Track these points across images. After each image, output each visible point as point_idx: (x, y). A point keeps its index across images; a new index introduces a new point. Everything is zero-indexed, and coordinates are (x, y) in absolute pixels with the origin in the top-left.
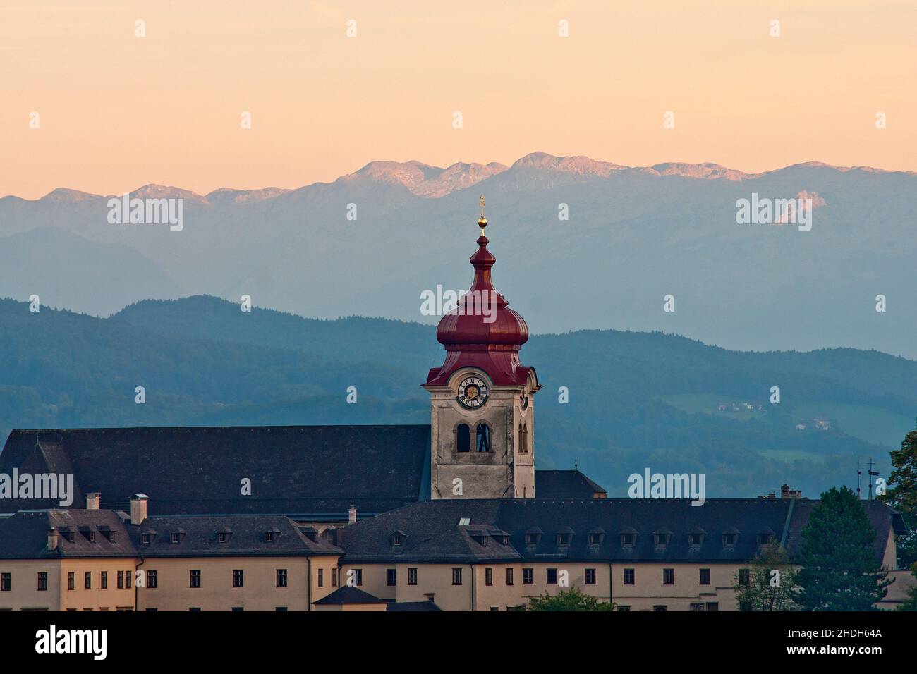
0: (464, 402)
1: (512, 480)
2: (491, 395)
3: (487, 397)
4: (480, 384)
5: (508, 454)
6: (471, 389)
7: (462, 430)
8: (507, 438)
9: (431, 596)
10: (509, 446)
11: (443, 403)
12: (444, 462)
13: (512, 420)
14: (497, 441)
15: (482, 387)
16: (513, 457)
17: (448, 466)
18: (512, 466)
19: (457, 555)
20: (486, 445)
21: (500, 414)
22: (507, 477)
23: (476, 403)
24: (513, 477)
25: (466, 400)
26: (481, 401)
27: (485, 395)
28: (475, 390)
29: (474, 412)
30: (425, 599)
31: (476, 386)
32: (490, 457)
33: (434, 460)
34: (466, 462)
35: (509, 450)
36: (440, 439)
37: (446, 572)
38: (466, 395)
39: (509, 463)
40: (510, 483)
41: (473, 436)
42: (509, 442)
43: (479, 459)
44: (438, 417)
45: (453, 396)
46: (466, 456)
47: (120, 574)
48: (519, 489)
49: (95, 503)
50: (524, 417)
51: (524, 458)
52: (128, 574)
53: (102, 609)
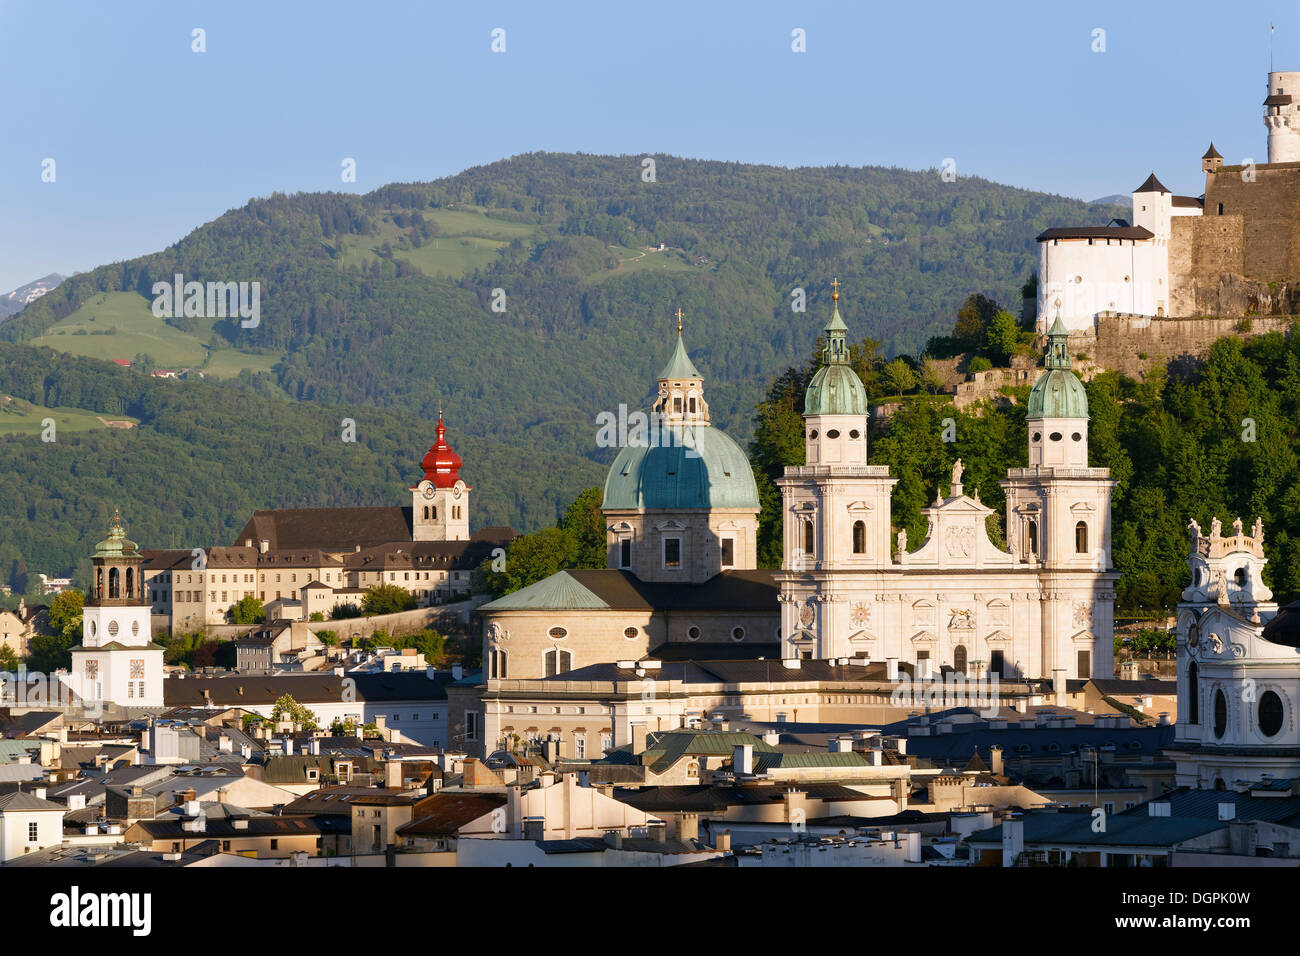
0: (426, 496)
1: (447, 533)
2: (436, 493)
4: (433, 488)
5: (444, 520)
6: (429, 490)
7: (426, 509)
8: (444, 512)
10: (445, 516)
11: (418, 497)
12: (419, 524)
13: (447, 504)
14: (439, 514)
16: (447, 521)
17: (421, 526)
18: (446, 526)
19: (378, 567)
20: (435, 516)
21: (442, 502)
22: (444, 531)
23: (431, 497)
24: (447, 531)
26: (433, 495)
29: (431, 501)
31: (431, 489)
32: (437, 521)
33: (415, 523)
34: (428, 524)
36: (417, 514)
38: (427, 493)
39: (445, 524)
40: (445, 534)
41: (430, 512)
43: (433, 523)
44: (417, 503)
45: (422, 493)
46: (427, 521)
47: (246, 576)
48: (450, 537)
49: (249, 544)
50: (457, 503)
51: (457, 521)
52: (252, 576)
53: (234, 591)
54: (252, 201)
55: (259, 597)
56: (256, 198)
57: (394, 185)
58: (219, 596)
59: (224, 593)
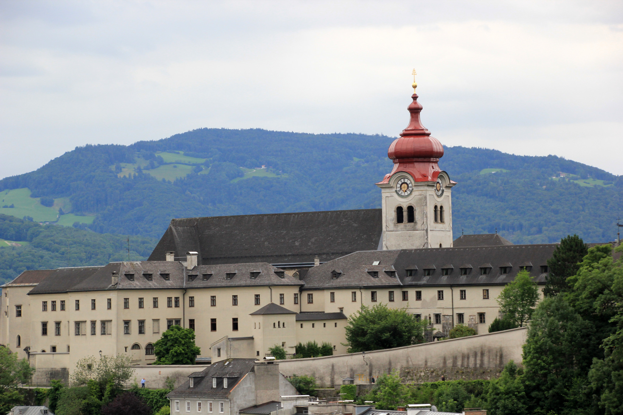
0: (400, 193)
1: (427, 239)
2: (415, 189)
3: (412, 189)
4: (408, 182)
5: (424, 223)
6: (403, 185)
7: (399, 210)
8: (424, 213)
9: (341, 309)
10: (425, 219)
11: (388, 195)
12: (390, 230)
13: (426, 203)
14: (417, 215)
15: (410, 183)
16: (427, 225)
17: (392, 232)
18: (427, 231)
19: (353, 284)
20: (411, 219)
21: (420, 199)
22: (424, 237)
23: (406, 194)
24: (428, 237)
25: (401, 192)
26: (409, 192)
27: (411, 189)
28: (406, 185)
29: (405, 199)
30: (338, 311)
31: (406, 183)
32: (415, 225)
33: (384, 228)
34: (401, 229)
35: (425, 221)
36: (387, 216)
37: (348, 294)
38: (401, 189)
39: (425, 229)
40: (426, 241)
41: (405, 214)
42: (425, 216)
43: (409, 227)
44: (386, 203)
45: (394, 190)
46: (401, 225)
47: (169, 299)
48: (433, 244)
49: (170, 258)
50: (440, 201)
51: (440, 226)
52: (177, 299)
53: (154, 320)
54: (77, 148)
55: (187, 326)
56: (79, 146)
57: (141, 142)
58: (134, 327)
59: (142, 323)
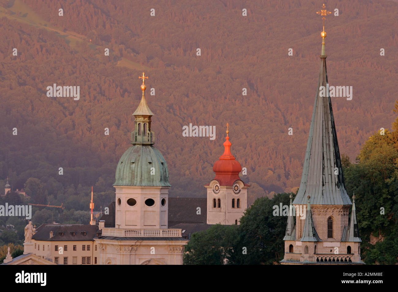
0: (215, 191)
2: (221, 189)
5: (224, 208)
7: (215, 200)
11: (210, 192)
12: (210, 211)
13: (226, 197)
14: (222, 204)
16: (226, 210)
18: (225, 213)
21: (223, 195)
29: (217, 195)
31: (218, 186)
32: (221, 209)
36: (209, 204)
38: (215, 189)
40: (225, 218)
41: (217, 203)
42: (225, 205)
43: (218, 210)
45: (212, 190)
46: (215, 209)
47: (84, 246)
50: (237, 196)
51: (236, 210)
52: (89, 246)
53: (73, 257)
59: (66, 258)
